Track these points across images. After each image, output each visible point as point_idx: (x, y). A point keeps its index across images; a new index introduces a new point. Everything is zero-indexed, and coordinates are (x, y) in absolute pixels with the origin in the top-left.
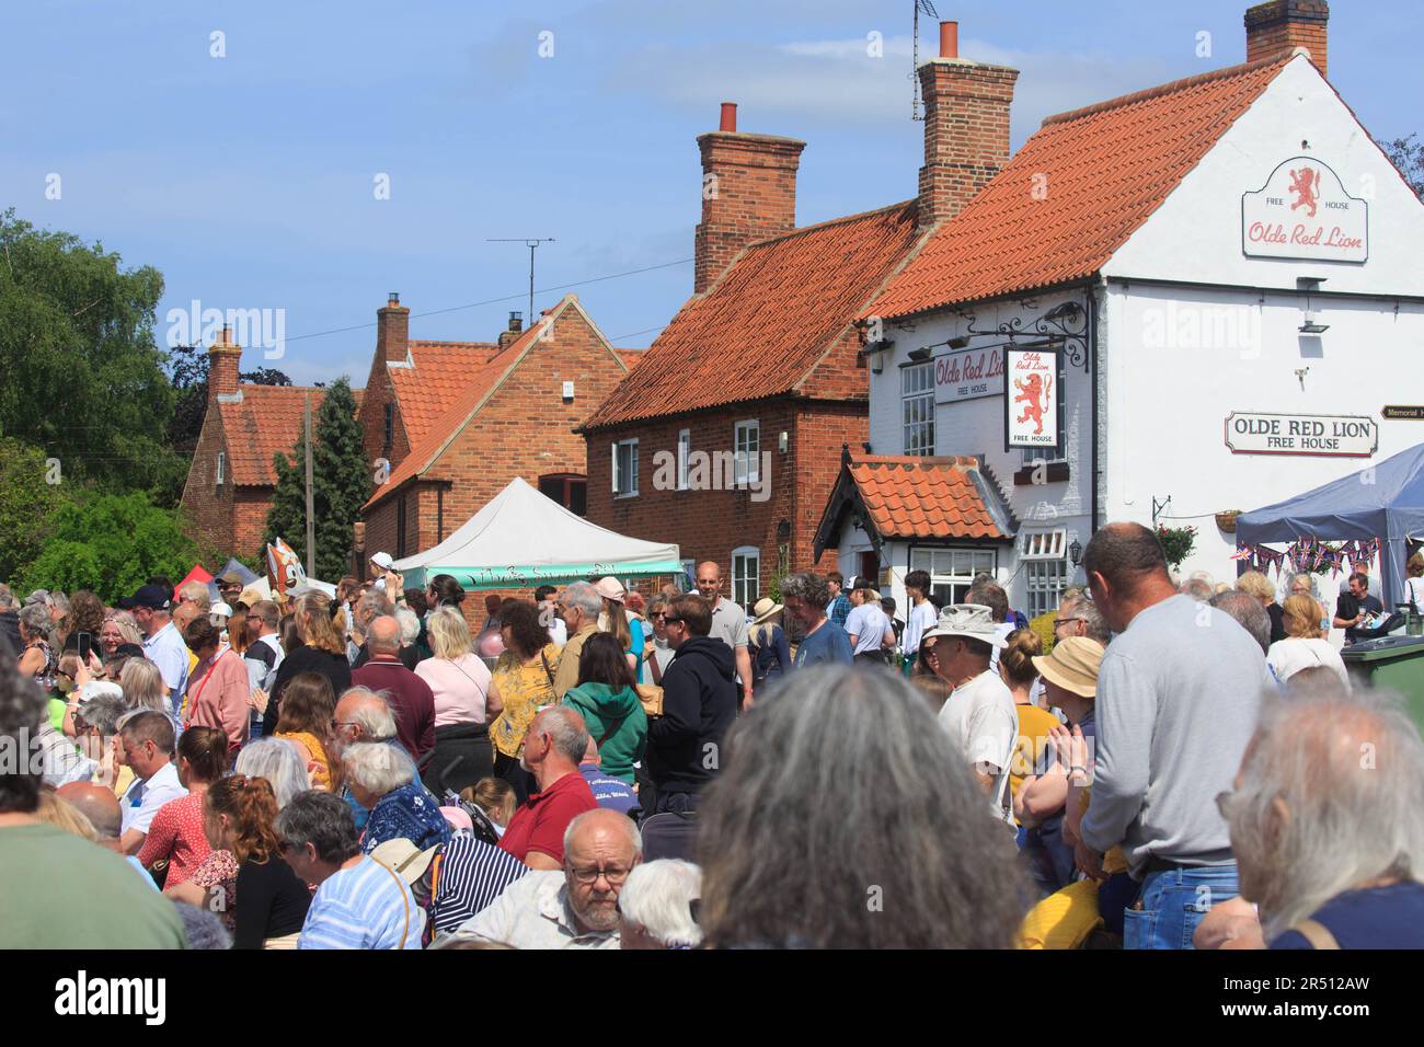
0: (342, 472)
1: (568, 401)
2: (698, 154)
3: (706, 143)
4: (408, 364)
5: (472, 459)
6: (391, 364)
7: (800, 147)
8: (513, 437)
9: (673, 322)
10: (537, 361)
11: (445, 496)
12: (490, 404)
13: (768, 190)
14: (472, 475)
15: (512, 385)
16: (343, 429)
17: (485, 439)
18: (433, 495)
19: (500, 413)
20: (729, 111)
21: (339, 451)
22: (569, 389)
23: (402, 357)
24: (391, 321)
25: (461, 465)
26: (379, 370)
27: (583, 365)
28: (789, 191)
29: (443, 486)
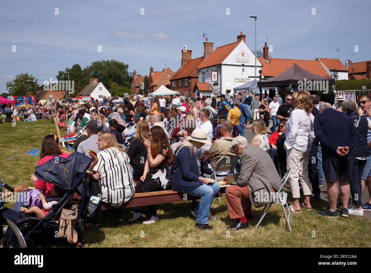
0: (147, 85)
1: (169, 77)
2: (181, 52)
4: (153, 74)
5: (159, 83)
6: (151, 74)
7: (192, 51)
8: (163, 81)
9: (179, 69)
10: (166, 73)
12: (161, 78)
13: (189, 56)
14: (159, 85)
15: (163, 76)
16: (147, 80)
17: (160, 81)
18: (155, 87)
19: (162, 79)
21: (146, 83)
22: (169, 76)
23: (153, 73)
24: (151, 69)
25: (158, 84)
26: (150, 74)
27: (170, 74)
28: (191, 56)
29: (156, 86)
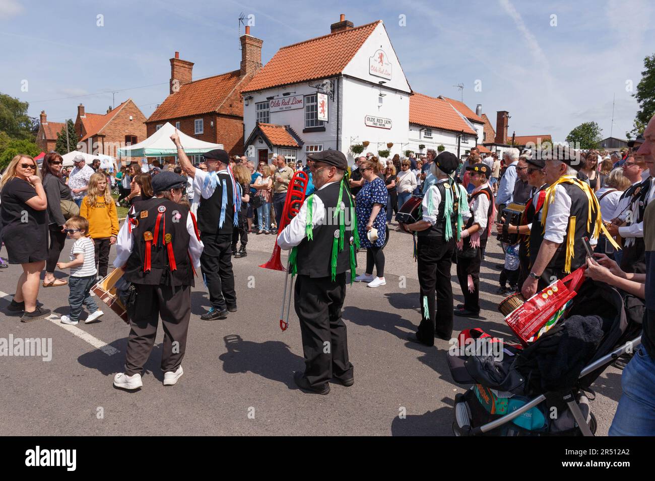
0: (72, 136)
1: (131, 120)
2: (170, 63)
3: (172, 61)
4: (85, 117)
5: (110, 131)
6: (81, 117)
7: (193, 64)
8: (119, 127)
9: (166, 100)
10: (124, 111)
11: (104, 139)
12: (113, 120)
13: (187, 73)
14: (110, 134)
15: (118, 116)
16: (72, 128)
17: (112, 127)
18: (101, 138)
19: (116, 122)
20: (177, 54)
21: (71, 132)
22: (131, 118)
23: (83, 115)
24: (81, 109)
25: (108, 133)
26: (78, 117)
27: (134, 113)
28: (191, 74)
29: (103, 136)
